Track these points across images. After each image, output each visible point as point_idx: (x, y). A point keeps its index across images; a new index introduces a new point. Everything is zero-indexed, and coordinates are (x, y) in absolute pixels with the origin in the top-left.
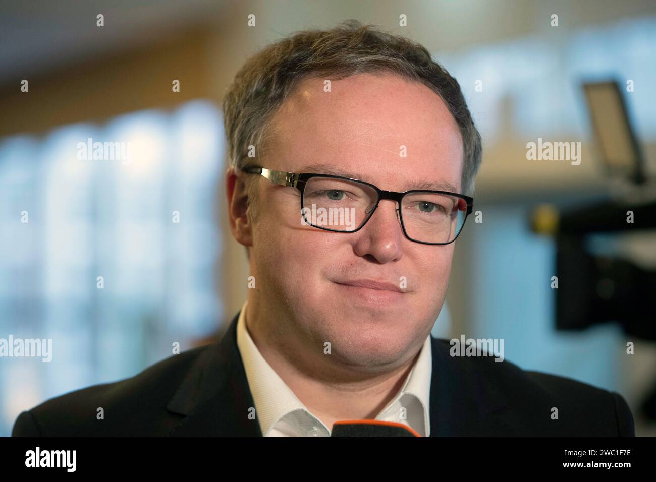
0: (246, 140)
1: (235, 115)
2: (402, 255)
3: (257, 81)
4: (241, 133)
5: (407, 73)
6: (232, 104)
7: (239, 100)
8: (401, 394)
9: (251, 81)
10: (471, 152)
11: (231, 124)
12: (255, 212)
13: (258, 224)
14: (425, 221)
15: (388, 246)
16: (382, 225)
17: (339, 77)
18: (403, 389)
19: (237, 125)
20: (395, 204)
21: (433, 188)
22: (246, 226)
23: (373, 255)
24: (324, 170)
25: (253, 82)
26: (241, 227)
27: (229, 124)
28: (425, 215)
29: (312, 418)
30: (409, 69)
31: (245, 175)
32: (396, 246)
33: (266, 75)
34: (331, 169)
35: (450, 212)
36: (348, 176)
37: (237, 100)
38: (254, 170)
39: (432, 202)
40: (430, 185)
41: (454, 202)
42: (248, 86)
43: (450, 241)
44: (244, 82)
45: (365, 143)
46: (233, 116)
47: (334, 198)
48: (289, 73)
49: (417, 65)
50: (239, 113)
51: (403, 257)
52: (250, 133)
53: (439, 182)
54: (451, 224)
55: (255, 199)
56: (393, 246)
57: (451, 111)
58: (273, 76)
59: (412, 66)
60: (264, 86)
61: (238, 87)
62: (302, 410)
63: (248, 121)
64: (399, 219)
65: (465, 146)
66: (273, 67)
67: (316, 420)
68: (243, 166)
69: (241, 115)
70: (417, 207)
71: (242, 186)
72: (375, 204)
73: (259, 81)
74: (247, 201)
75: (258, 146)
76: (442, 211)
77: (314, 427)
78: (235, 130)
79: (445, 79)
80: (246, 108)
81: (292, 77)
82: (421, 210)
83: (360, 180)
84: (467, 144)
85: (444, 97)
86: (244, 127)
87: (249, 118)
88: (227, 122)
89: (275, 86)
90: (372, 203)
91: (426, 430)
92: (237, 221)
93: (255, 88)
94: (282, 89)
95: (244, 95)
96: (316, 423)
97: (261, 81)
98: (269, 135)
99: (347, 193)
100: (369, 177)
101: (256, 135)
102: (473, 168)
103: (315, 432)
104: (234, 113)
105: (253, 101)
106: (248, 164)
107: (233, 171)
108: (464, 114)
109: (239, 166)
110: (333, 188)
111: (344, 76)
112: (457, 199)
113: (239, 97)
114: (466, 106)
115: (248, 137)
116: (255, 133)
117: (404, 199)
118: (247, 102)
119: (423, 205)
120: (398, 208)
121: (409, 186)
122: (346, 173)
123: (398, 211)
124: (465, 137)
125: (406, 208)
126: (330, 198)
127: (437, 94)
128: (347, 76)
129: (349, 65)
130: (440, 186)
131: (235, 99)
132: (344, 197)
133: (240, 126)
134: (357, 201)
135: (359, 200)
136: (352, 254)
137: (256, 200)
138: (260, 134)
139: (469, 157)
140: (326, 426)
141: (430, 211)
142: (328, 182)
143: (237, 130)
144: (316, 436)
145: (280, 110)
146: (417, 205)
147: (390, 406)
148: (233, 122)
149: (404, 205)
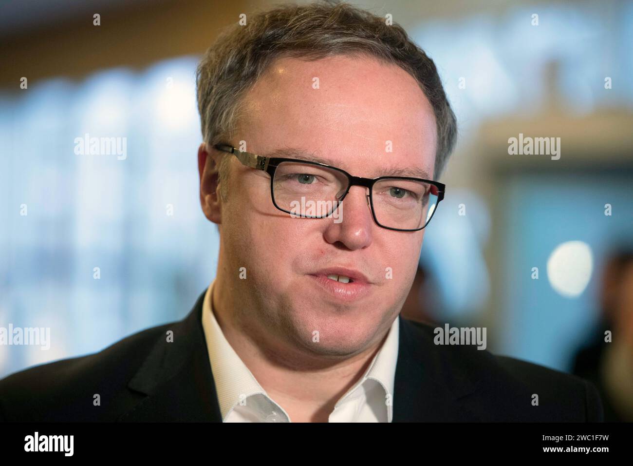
0: (218, 118)
1: (207, 92)
2: (371, 242)
3: (231, 57)
4: (213, 110)
5: (382, 56)
6: (206, 79)
7: (212, 75)
8: (364, 379)
9: (224, 57)
10: (446, 135)
11: (203, 100)
12: (225, 192)
13: (228, 204)
14: (395, 206)
15: (357, 234)
16: (352, 212)
17: (312, 58)
18: (367, 374)
19: (210, 101)
20: (366, 190)
21: (404, 175)
22: (216, 204)
23: (343, 242)
24: (295, 153)
25: (227, 58)
26: (210, 205)
27: (201, 100)
28: (395, 200)
29: (271, 402)
30: (383, 51)
31: (217, 153)
32: (366, 233)
33: (239, 52)
34: (302, 153)
35: (421, 198)
36: (319, 161)
37: (209, 76)
38: (226, 149)
39: (403, 188)
40: (402, 171)
41: (426, 187)
42: (221, 62)
43: (420, 227)
44: (217, 57)
45: (338, 128)
46: (206, 92)
47: (305, 182)
48: (262, 52)
49: (393, 47)
50: (212, 89)
51: (372, 244)
52: (221, 111)
53: (410, 169)
54: (422, 210)
55: (225, 178)
56: (363, 234)
57: (426, 94)
58: (246, 54)
59: (387, 47)
60: (238, 63)
61: (212, 61)
62: (262, 394)
63: (221, 97)
64: (370, 205)
65: (439, 129)
66: (247, 44)
67: (275, 405)
68: (214, 144)
69: (213, 91)
70: (388, 193)
71: (213, 164)
72: (345, 190)
73: (232, 57)
74: (217, 179)
75: (230, 124)
76: (414, 198)
77: (273, 412)
78: (207, 105)
79: (420, 60)
80: (219, 84)
81: (265, 56)
82: (392, 195)
83: (330, 165)
84: (441, 126)
85: (418, 80)
86: (216, 103)
87: (221, 95)
88: (200, 96)
89: (249, 63)
90: (342, 188)
91: (388, 416)
92: (207, 198)
93: (228, 65)
94: (255, 67)
95: (217, 70)
96: (275, 408)
97: (234, 57)
98: (241, 114)
99: (317, 177)
100: (340, 162)
101: (228, 114)
102: (447, 149)
103: (274, 416)
104: (206, 89)
105: (225, 79)
106: (220, 142)
107: (205, 148)
108: (439, 97)
109: (211, 143)
110: (304, 173)
111: (317, 58)
112: (429, 186)
113: (212, 72)
114: (442, 87)
115: (219, 115)
116: (227, 110)
117: (375, 185)
118: (220, 78)
119: (394, 190)
120: (369, 195)
121: (380, 172)
122: (317, 157)
123: (369, 197)
124: (439, 120)
125: (377, 193)
126: (300, 182)
127: (412, 76)
128: (321, 57)
129: (324, 46)
130: (411, 172)
131: (208, 75)
132: (315, 181)
133: (211, 103)
134: (327, 185)
135: (330, 184)
136: (323, 241)
137: (227, 180)
138: (232, 112)
139: (444, 138)
140: (284, 411)
141: (401, 196)
142: (299, 166)
143: (209, 106)
144: (275, 421)
145: (252, 89)
146: (388, 190)
147: (352, 391)
148: (205, 98)
149: (375, 190)
